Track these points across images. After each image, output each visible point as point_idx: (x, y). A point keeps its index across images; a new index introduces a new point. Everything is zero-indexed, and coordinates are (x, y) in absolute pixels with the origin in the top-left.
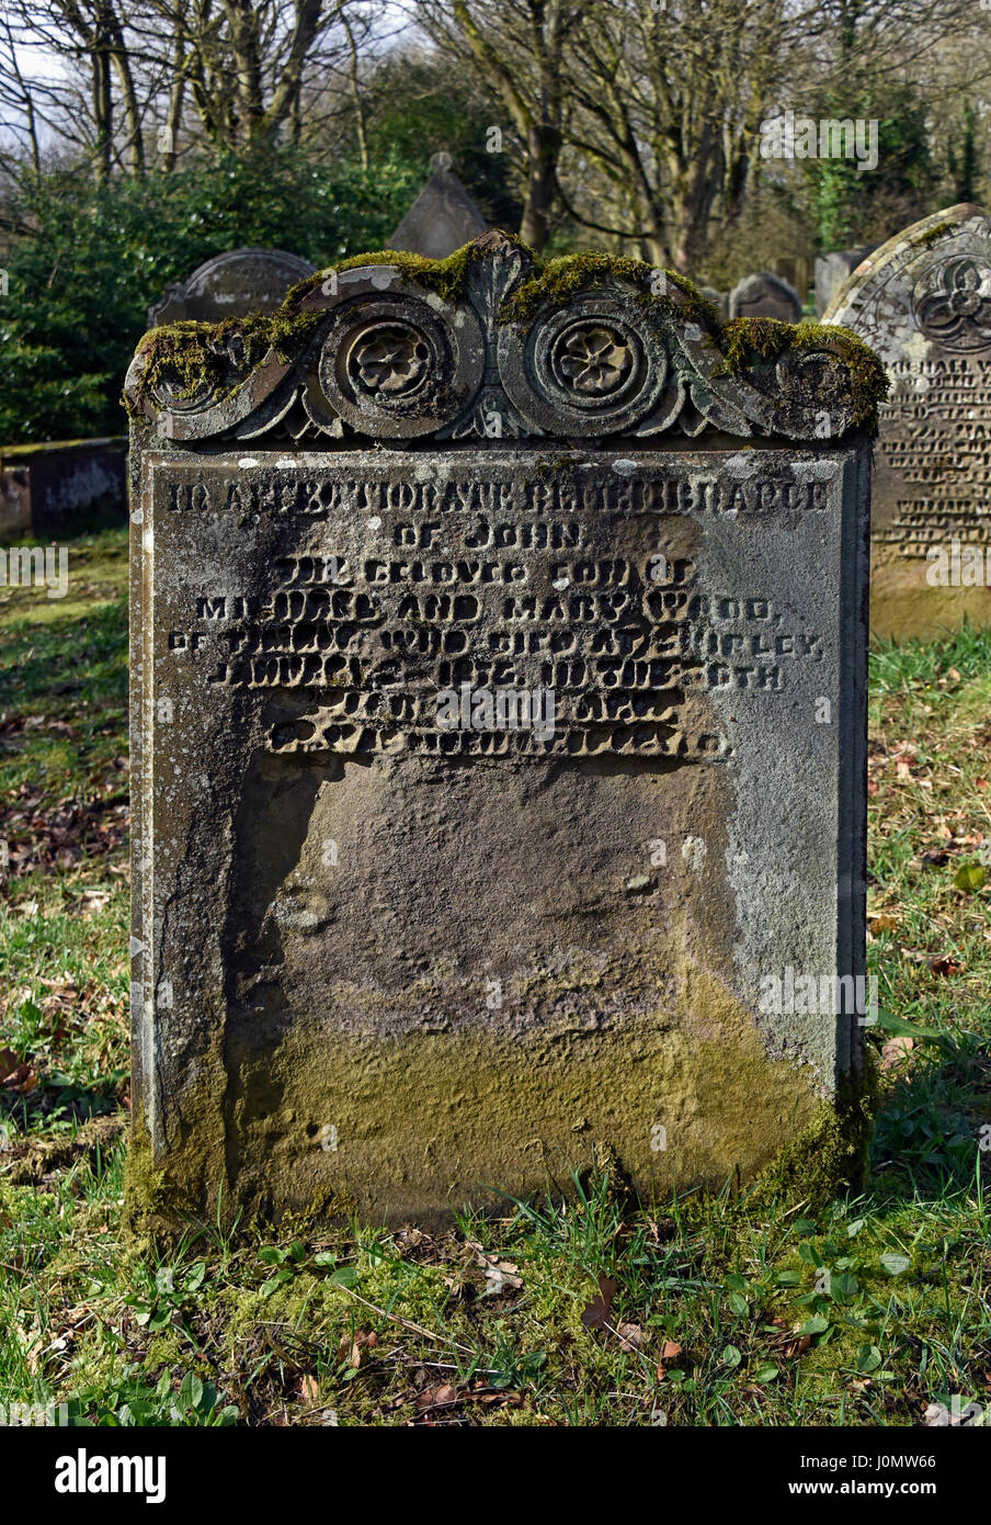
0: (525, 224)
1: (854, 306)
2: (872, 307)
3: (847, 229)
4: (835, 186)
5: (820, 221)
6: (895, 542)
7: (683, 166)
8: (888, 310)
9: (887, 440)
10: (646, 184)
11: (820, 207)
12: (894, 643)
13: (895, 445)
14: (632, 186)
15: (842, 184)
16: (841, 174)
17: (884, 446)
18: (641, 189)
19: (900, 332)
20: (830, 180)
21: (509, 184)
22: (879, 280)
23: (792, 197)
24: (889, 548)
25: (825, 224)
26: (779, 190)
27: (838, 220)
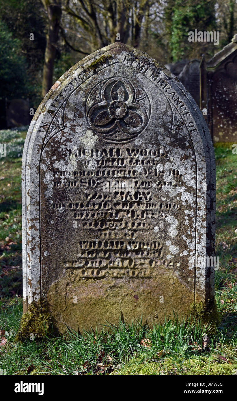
0: (47, 50)
1: (49, 111)
2: (61, 112)
3: (183, 53)
4: (178, 34)
5: (172, 50)
6: (79, 268)
7: (114, 25)
8: (70, 115)
9: (72, 201)
10: (99, 32)
11: (172, 44)
12: (79, 334)
13: (77, 205)
14: (94, 34)
15: (181, 33)
16: (180, 29)
17: (70, 205)
18: (97, 34)
19: (78, 129)
20: (176, 31)
21: (45, 31)
22: (64, 94)
23: (161, 38)
24: (75, 272)
25: (174, 51)
26: (157, 36)
27: (179, 49)
